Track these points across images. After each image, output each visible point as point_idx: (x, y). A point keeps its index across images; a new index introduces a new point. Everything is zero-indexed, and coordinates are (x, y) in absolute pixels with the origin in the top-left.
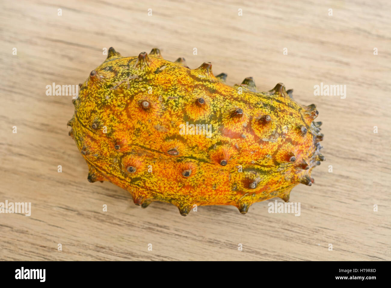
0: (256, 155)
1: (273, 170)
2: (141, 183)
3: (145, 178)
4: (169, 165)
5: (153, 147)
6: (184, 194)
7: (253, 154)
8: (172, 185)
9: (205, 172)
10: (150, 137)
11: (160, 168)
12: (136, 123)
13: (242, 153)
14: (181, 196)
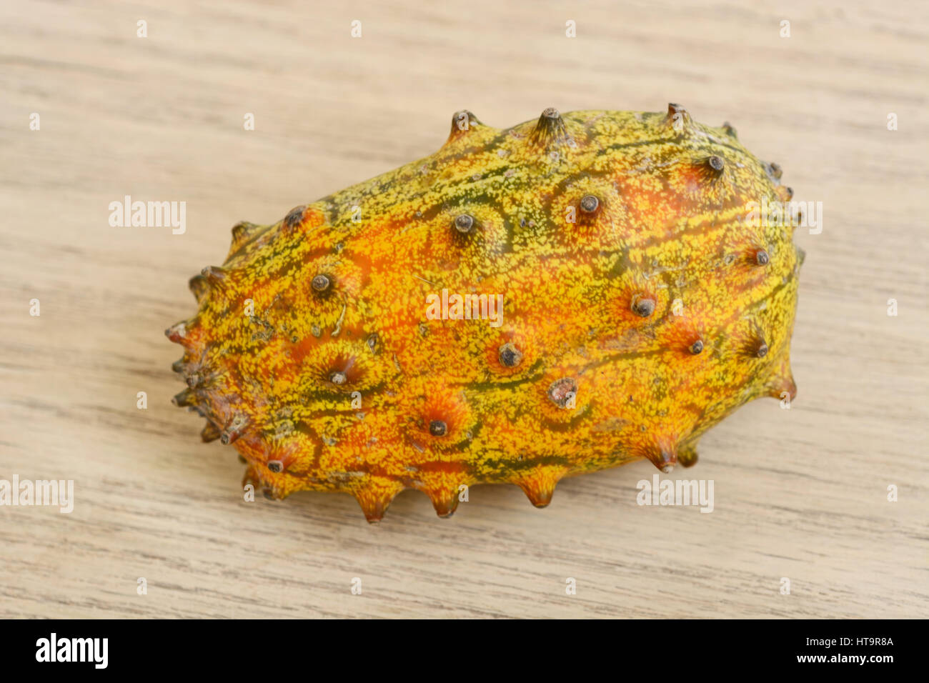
0: (362, 435)
1: (301, 407)
2: (605, 265)
3: (598, 283)
4: (554, 340)
5: (612, 370)
6: (489, 280)
7: (371, 435)
8: (528, 298)
9: (463, 359)
10: (627, 394)
11: (574, 324)
12: (671, 407)
13: (397, 434)
14: (495, 274)
